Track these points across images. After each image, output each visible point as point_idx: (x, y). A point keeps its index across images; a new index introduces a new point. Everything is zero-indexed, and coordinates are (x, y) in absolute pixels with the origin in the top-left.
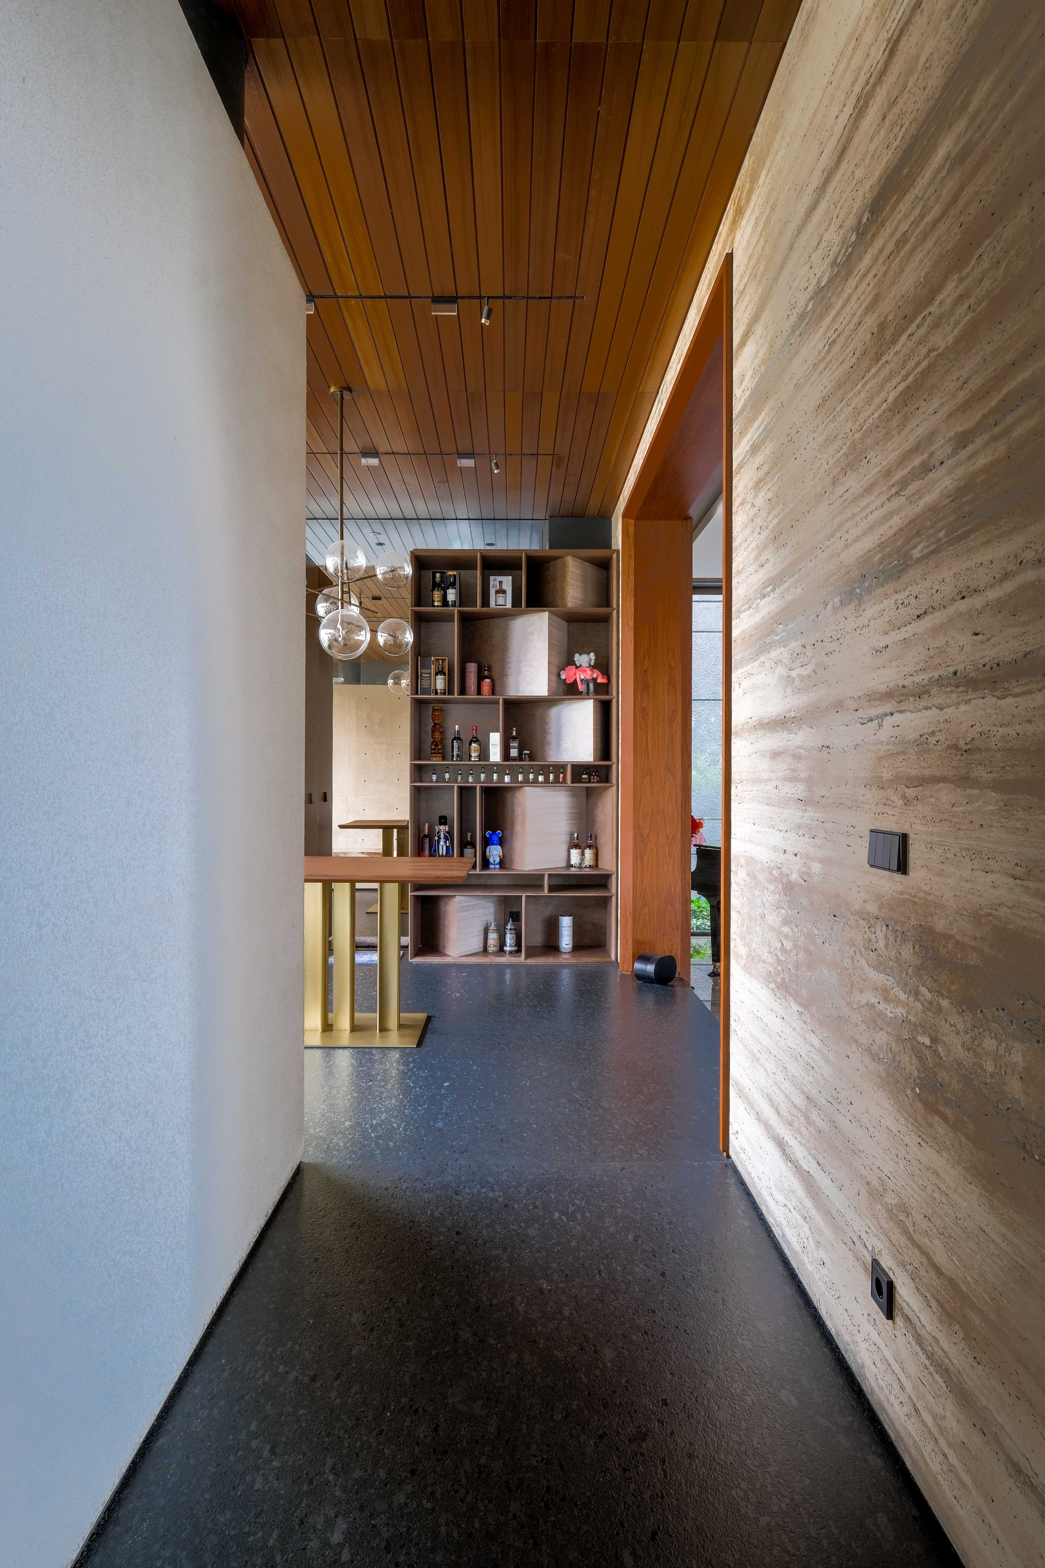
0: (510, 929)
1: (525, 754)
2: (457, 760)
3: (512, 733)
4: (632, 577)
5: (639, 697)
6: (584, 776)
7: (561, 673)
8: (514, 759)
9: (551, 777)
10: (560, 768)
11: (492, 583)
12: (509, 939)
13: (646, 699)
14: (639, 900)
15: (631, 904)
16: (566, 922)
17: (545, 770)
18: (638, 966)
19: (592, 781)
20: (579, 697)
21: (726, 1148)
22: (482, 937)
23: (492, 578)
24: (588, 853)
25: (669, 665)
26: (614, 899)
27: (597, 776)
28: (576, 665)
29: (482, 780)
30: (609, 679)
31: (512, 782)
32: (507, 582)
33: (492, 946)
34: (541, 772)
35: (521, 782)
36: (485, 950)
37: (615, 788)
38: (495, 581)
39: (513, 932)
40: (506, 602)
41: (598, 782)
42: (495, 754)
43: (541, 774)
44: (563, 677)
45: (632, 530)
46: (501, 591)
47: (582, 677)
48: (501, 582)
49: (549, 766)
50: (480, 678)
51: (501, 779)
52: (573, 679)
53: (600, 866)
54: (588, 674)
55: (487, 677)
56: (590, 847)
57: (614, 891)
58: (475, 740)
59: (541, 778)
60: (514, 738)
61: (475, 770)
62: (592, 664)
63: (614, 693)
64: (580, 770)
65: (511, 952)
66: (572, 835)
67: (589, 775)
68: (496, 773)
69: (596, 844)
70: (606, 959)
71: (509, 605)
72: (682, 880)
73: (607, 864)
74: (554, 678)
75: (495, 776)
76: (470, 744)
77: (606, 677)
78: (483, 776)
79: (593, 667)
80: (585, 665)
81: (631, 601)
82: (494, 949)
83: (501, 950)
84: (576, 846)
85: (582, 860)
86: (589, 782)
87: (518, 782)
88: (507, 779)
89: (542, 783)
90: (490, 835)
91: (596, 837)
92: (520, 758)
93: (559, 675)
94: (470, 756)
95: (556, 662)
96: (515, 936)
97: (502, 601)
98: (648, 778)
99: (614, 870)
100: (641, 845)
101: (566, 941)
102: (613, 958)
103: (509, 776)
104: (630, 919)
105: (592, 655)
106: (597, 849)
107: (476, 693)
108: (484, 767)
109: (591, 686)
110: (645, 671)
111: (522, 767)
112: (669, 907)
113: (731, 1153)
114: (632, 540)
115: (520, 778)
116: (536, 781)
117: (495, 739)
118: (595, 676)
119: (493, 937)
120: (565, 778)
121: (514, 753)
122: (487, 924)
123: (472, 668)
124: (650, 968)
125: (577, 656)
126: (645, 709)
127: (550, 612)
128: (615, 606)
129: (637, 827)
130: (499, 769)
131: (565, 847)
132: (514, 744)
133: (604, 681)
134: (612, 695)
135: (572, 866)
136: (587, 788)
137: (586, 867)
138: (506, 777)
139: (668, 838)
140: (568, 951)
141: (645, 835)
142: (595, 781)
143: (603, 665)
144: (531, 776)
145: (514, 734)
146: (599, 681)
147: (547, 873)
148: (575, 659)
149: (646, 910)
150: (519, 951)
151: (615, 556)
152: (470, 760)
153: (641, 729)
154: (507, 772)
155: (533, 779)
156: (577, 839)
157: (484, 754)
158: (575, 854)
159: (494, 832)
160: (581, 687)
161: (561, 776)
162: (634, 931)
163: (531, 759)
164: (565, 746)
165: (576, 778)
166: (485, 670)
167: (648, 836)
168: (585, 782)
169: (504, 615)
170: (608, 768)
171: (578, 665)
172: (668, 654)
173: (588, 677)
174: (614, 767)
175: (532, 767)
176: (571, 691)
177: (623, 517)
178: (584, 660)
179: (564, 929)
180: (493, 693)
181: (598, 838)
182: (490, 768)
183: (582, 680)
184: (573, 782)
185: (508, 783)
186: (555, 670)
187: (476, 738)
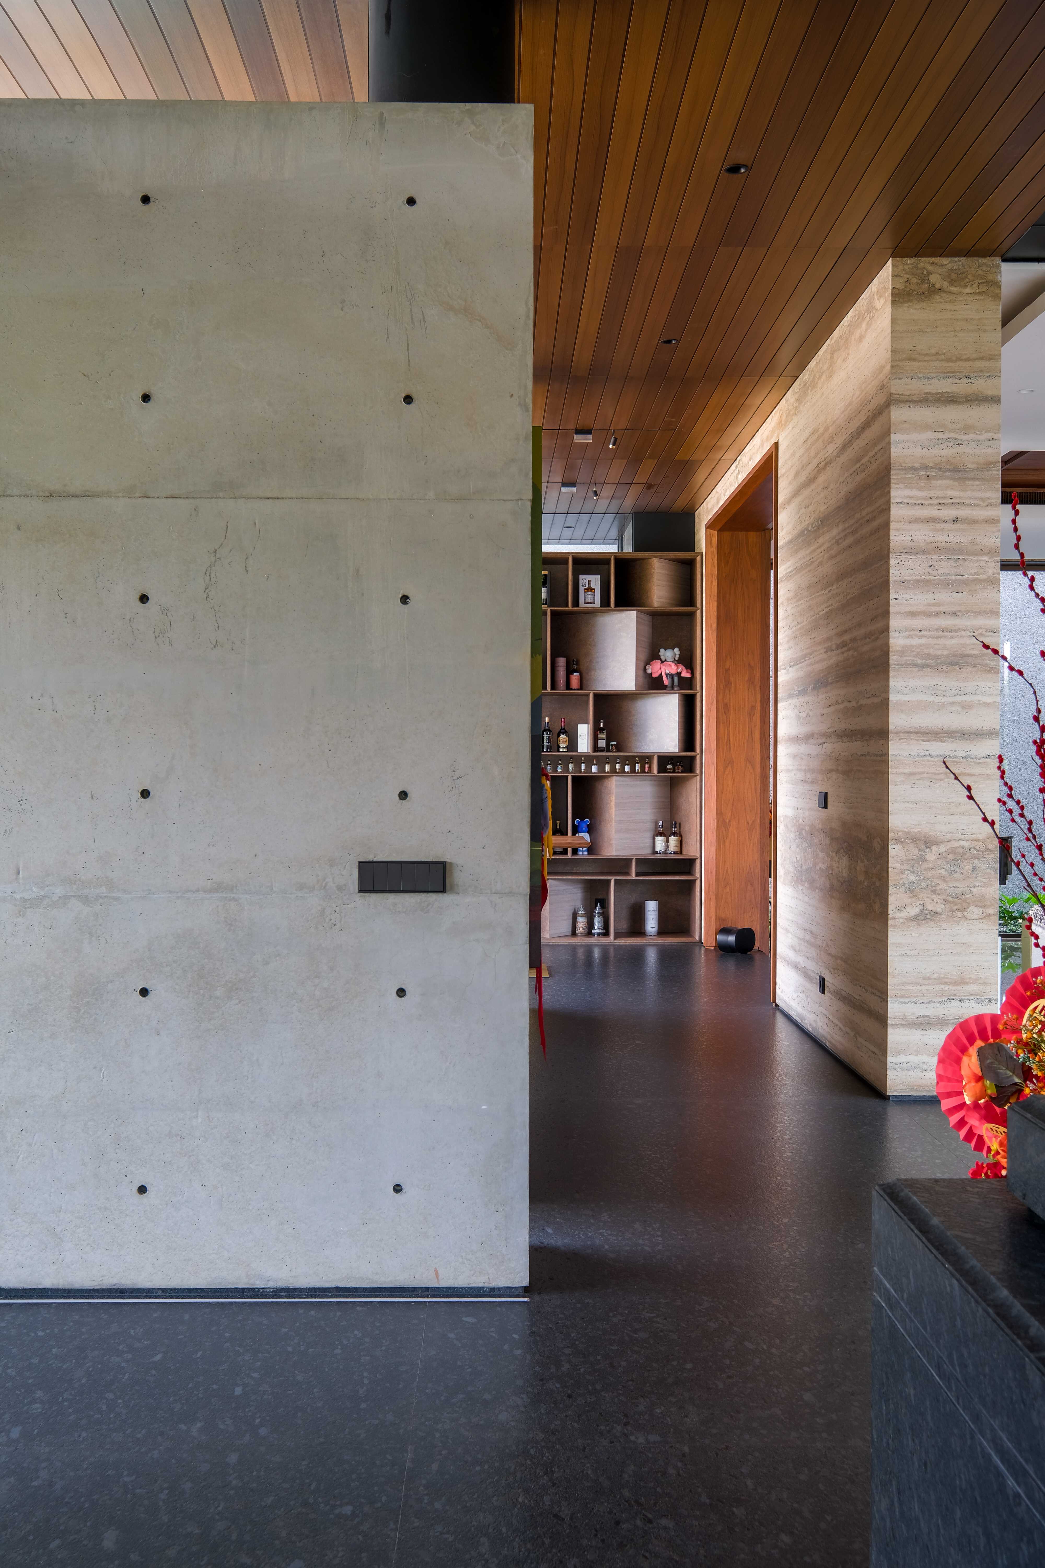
0: (598, 913)
1: (612, 745)
2: (547, 751)
3: (600, 725)
4: (715, 583)
5: (721, 694)
6: (668, 767)
7: (647, 667)
8: (602, 750)
9: (637, 767)
10: (646, 759)
11: (581, 582)
12: (597, 922)
13: (728, 696)
14: (721, 880)
15: (714, 884)
16: (652, 907)
17: (631, 760)
18: (721, 938)
19: (676, 770)
20: (664, 691)
21: (775, 1001)
22: (571, 921)
23: (581, 577)
24: (673, 840)
25: (749, 664)
26: (698, 882)
27: (682, 766)
28: (661, 660)
29: (570, 770)
30: (693, 673)
31: (599, 772)
32: (595, 581)
33: (581, 929)
34: (627, 762)
35: (608, 772)
36: (574, 933)
37: (698, 777)
38: (584, 580)
39: (601, 915)
40: (594, 600)
41: (682, 772)
42: (583, 745)
43: (627, 765)
44: (649, 671)
45: (715, 540)
46: (590, 589)
47: (667, 672)
48: (590, 581)
49: (634, 757)
50: (569, 672)
51: (588, 768)
52: (659, 673)
53: (684, 852)
54: (673, 669)
55: (576, 671)
56: (674, 834)
57: (698, 875)
58: (563, 731)
59: (627, 768)
60: (601, 730)
61: (565, 761)
62: (677, 659)
63: (698, 688)
64: (665, 760)
65: (599, 935)
66: (657, 823)
67: (674, 765)
68: (583, 763)
69: (680, 832)
70: (690, 940)
71: (597, 604)
72: (761, 862)
73: (691, 851)
74: (641, 672)
75: (583, 766)
76: (559, 735)
77: (690, 671)
78: (571, 766)
79: (678, 662)
80: (670, 659)
81: (714, 605)
82: (583, 932)
83: (589, 933)
84: (661, 834)
85: (667, 847)
86: (674, 772)
87: (604, 771)
88: (594, 769)
89: (628, 773)
90: (579, 823)
91: (680, 824)
92: (608, 749)
93: (645, 670)
94: (559, 747)
95: (643, 657)
96: (603, 919)
97: (591, 599)
98: (729, 768)
99: (698, 855)
100: (724, 829)
101: (651, 924)
102: (697, 938)
103: (596, 766)
104: (713, 898)
105: (676, 650)
106: (681, 836)
107: (565, 687)
108: (571, 757)
109: (676, 679)
110: (727, 670)
111: (608, 757)
112: (749, 887)
113: (778, 1001)
114: (715, 550)
115: (607, 768)
116: (622, 770)
117: (584, 731)
118: (679, 670)
119: (581, 922)
120: (650, 768)
121: (602, 744)
122: (575, 909)
123: (562, 662)
124: (732, 939)
125: (662, 651)
126: (727, 704)
127: (637, 610)
128: (699, 605)
129: (719, 813)
130: (588, 759)
131: (649, 835)
132: (603, 735)
133: (688, 675)
134: (696, 690)
135: (657, 853)
136: (671, 777)
137: (671, 853)
138: (593, 767)
139: (748, 823)
140: (653, 934)
141: (727, 821)
142: (680, 771)
143: (687, 660)
144: (618, 766)
145: (602, 726)
146: (683, 675)
147: (635, 858)
148: (660, 654)
149: (728, 889)
150: (606, 934)
151: (698, 558)
152: (559, 751)
153: (723, 723)
154: (595, 762)
155: (620, 769)
156: (662, 827)
157: (572, 745)
158: (660, 841)
159: (582, 820)
160: (666, 681)
161: (647, 766)
162: (717, 907)
163: (618, 751)
164: (651, 737)
165: (662, 769)
166: (574, 664)
167: (730, 821)
168: (670, 772)
169: (593, 612)
170: (693, 758)
171: (663, 659)
172: (748, 654)
173: (673, 672)
174: (698, 757)
175: (618, 757)
176: (655, 685)
177: (707, 528)
178: (668, 654)
179: (649, 913)
180: (581, 688)
181: (682, 826)
182: (578, 759)
183: (667, 675)
184: (659, 772)
185: (595, 773)
186: (642, 664)
187: (564, 729)
